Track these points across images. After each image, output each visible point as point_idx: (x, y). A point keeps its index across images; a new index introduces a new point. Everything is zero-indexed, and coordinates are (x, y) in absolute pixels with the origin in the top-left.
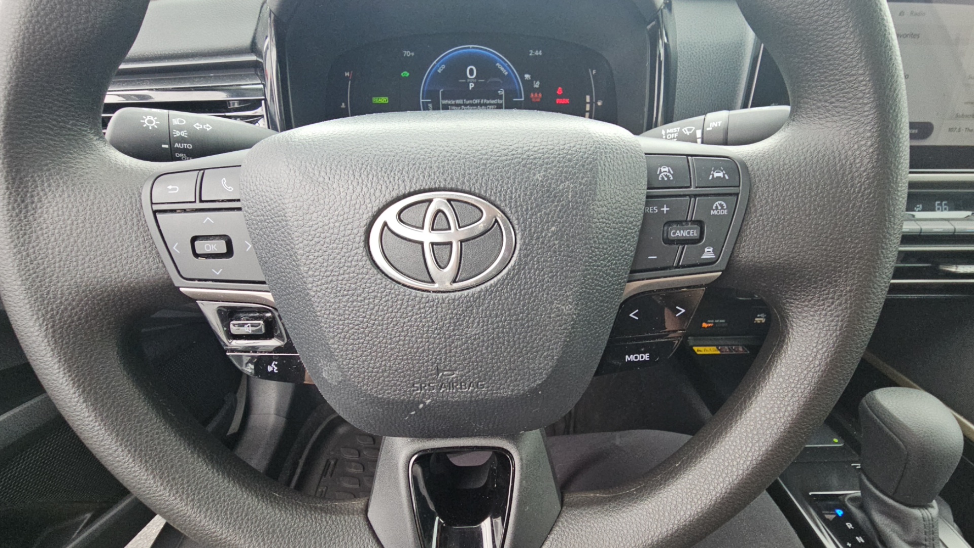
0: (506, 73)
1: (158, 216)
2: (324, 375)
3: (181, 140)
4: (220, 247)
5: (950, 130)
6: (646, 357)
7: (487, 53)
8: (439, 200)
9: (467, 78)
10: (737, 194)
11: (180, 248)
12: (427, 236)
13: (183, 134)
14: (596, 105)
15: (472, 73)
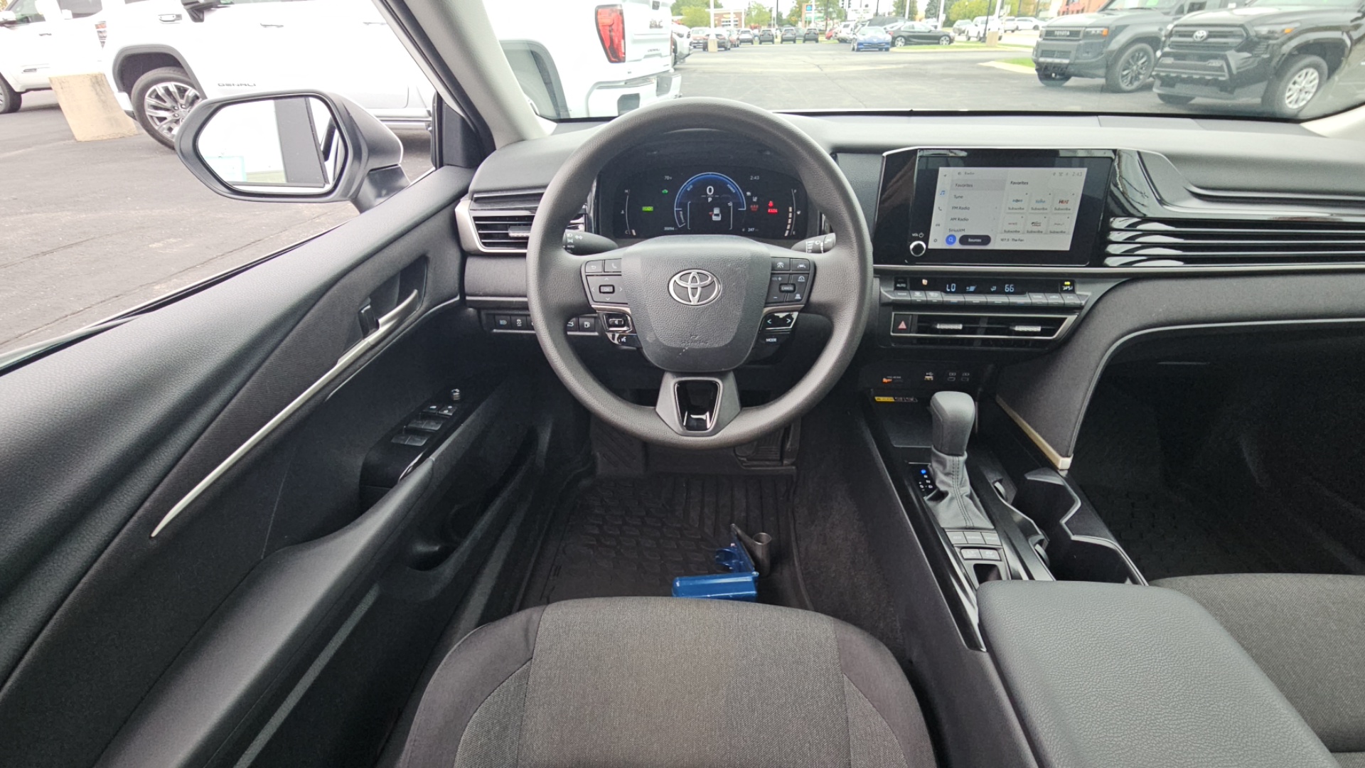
0: (734, 191)
1: (588, 277)
2: (648, 339)
3: (570, 244)
4: (609, 289)
5: (1002, 240)
6: (775, 340)
7: (721, 178)
8: (694, 273)
9: (706, 194)
10: (808, 274)
11: (594, 290)
12: (689, 285)
13: (572, 241)
14: (796, 214)
15: (710, 190)
